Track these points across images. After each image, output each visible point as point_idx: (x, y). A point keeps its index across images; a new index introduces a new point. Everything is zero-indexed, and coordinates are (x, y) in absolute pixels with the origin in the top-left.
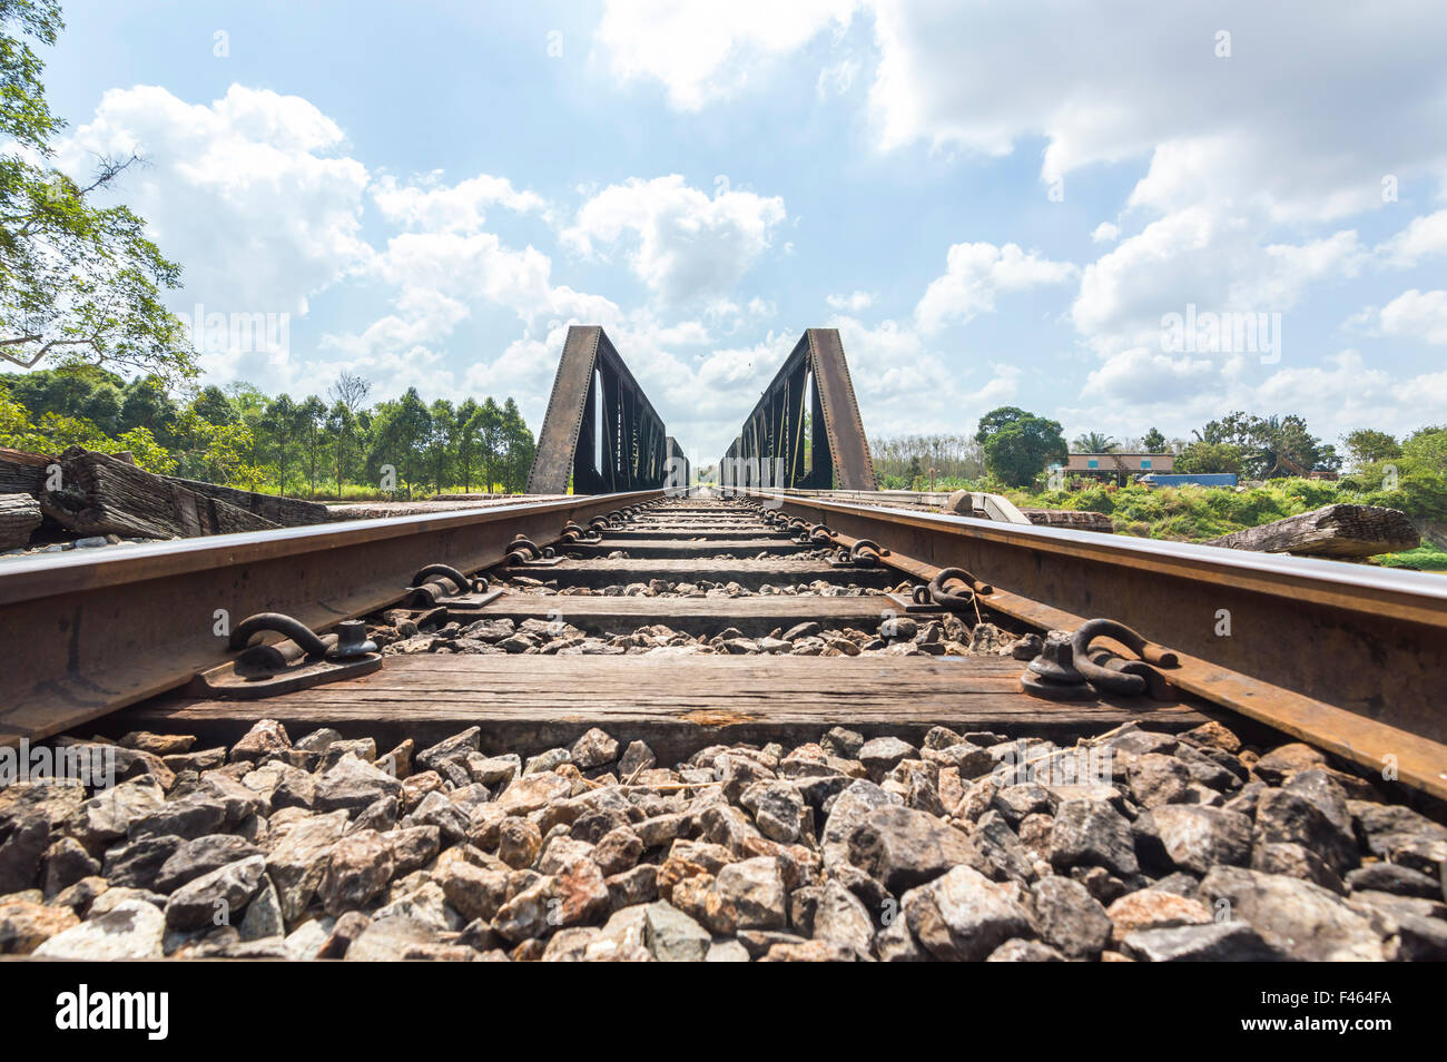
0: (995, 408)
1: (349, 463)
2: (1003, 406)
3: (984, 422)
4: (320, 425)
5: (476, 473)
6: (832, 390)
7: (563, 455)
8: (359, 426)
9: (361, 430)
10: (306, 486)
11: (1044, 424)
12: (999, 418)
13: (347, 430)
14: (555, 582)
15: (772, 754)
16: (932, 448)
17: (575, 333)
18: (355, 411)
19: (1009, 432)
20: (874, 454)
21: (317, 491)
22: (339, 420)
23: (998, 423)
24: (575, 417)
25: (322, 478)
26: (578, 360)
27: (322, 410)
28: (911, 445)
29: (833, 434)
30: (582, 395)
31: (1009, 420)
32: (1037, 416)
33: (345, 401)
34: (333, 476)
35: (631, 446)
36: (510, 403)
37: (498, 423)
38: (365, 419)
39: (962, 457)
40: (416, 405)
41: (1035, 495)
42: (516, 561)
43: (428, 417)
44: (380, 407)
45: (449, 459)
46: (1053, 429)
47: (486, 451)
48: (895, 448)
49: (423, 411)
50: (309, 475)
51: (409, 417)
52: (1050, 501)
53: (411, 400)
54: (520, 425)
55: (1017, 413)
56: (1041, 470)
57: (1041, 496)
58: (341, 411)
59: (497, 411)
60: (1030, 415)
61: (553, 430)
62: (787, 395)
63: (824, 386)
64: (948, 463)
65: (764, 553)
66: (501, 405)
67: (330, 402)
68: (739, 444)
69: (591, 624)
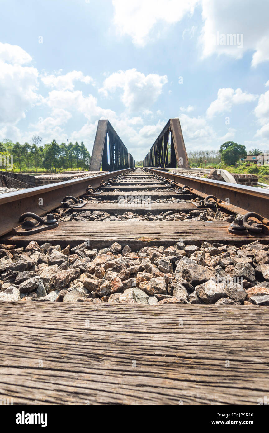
0: (225, 142)
1: (38, 162)
2: (228, 141)
3: (222, 146)
4: (29, 151)
5: (74, 164)
6: (177, 138)
7: (98, 159)
8: (40, 151)
9: (41, 152)
10: (27, 169)
11: (240, 147)
12: (227, 145)
13: (37, 153)
14: (100, 199)
15: (161, 249)
16: (206, 154)
17: (101, 122)
18: (38, 147)
19: (229, 149)
20: (189, 156)
21: (30, 170)
22: (34, 150)
23: (226, 146)
24: (102, 148)
25: (31, 166)
26: (102, 131)
27: (29, 147)
28: (200, 154)
29: (177, 151)
30: (103, 141)
31: (230, 145)
32: (238, 144)
33: (35, 144)
34: (34, 166)
35: (118, 156)
36: (82, 143)
37: (79, 150)
38: (41, 149)
39: (215, 157)
40: (56, 145)
41: (236, 168)
42: (89, 193)
43: (59, 148)
44: (45, 145)
45: (66, 160)
46: (243, 148)
47: (77, 158)
48: (195, 155)
49: (58, 147)
50: (28, 166)
51: (54, 148)
52: (240, 170)
53: (54, 144)
54: (86, 150)
55: (232, 143)
56: (238, 161)
57: (238, 168)
58: (34, 147)
59: (79, 146)
60: (236, 144)
61: (96, 152)
62: (163, 140)
63: (174, 137)
64: (211, 158)
65: (157, 189)
66: (80, 144)
67: (31, 144)
68: (149, 155)
69: (111, 212)
